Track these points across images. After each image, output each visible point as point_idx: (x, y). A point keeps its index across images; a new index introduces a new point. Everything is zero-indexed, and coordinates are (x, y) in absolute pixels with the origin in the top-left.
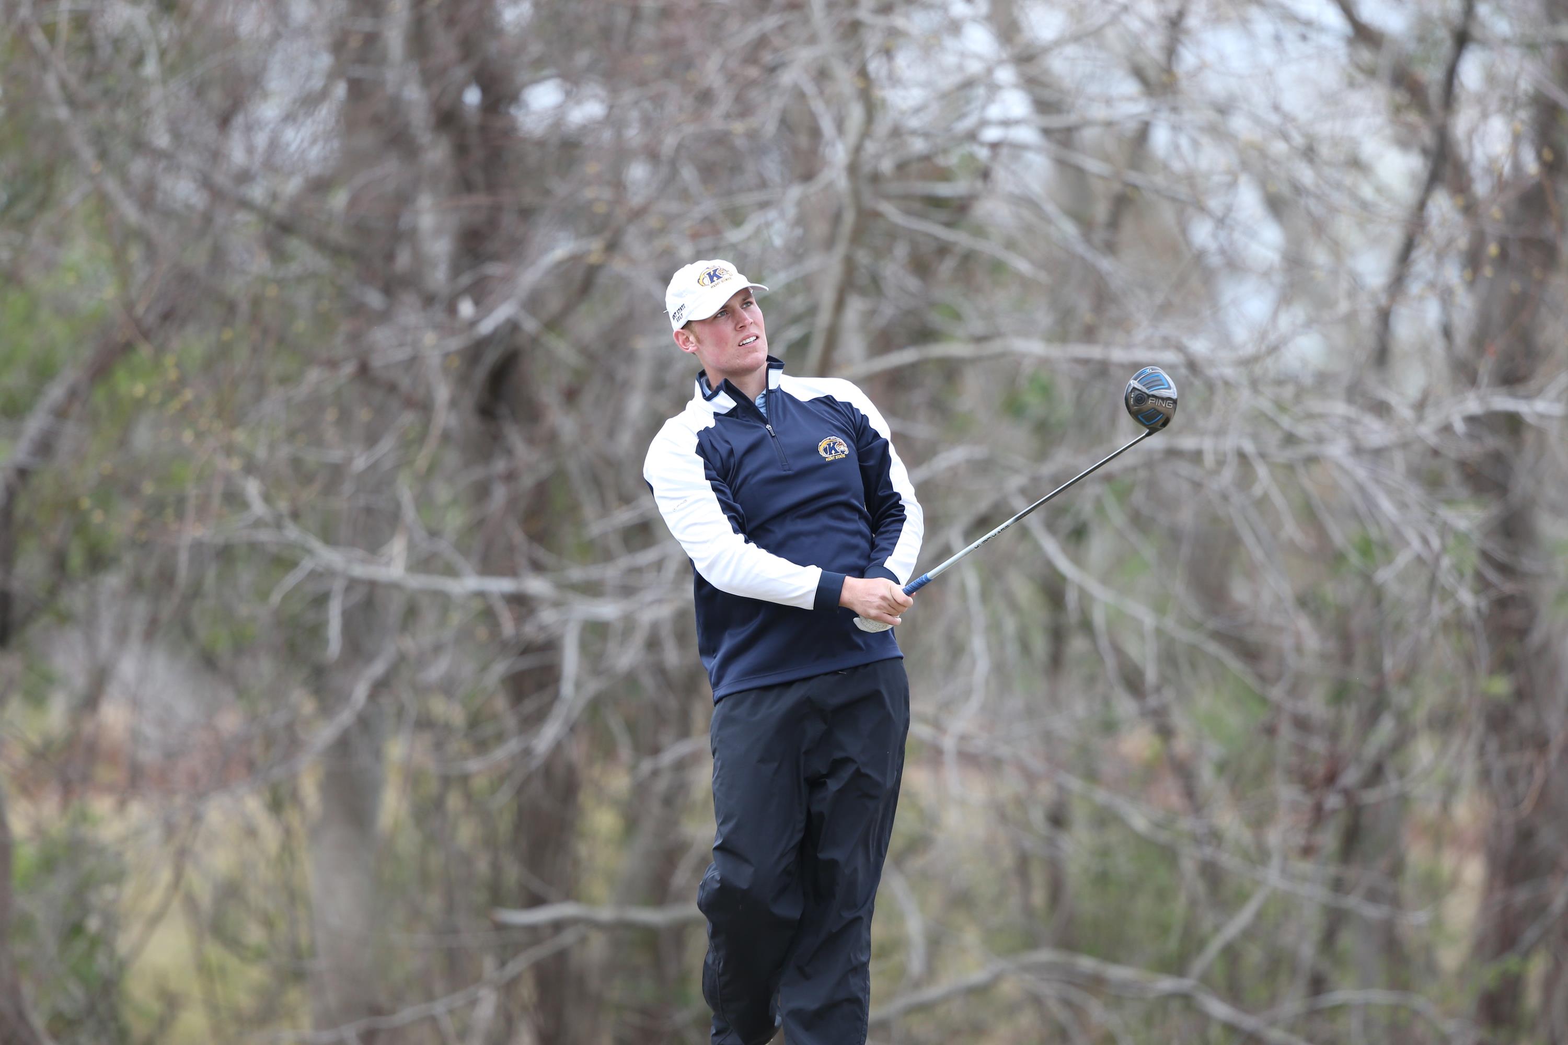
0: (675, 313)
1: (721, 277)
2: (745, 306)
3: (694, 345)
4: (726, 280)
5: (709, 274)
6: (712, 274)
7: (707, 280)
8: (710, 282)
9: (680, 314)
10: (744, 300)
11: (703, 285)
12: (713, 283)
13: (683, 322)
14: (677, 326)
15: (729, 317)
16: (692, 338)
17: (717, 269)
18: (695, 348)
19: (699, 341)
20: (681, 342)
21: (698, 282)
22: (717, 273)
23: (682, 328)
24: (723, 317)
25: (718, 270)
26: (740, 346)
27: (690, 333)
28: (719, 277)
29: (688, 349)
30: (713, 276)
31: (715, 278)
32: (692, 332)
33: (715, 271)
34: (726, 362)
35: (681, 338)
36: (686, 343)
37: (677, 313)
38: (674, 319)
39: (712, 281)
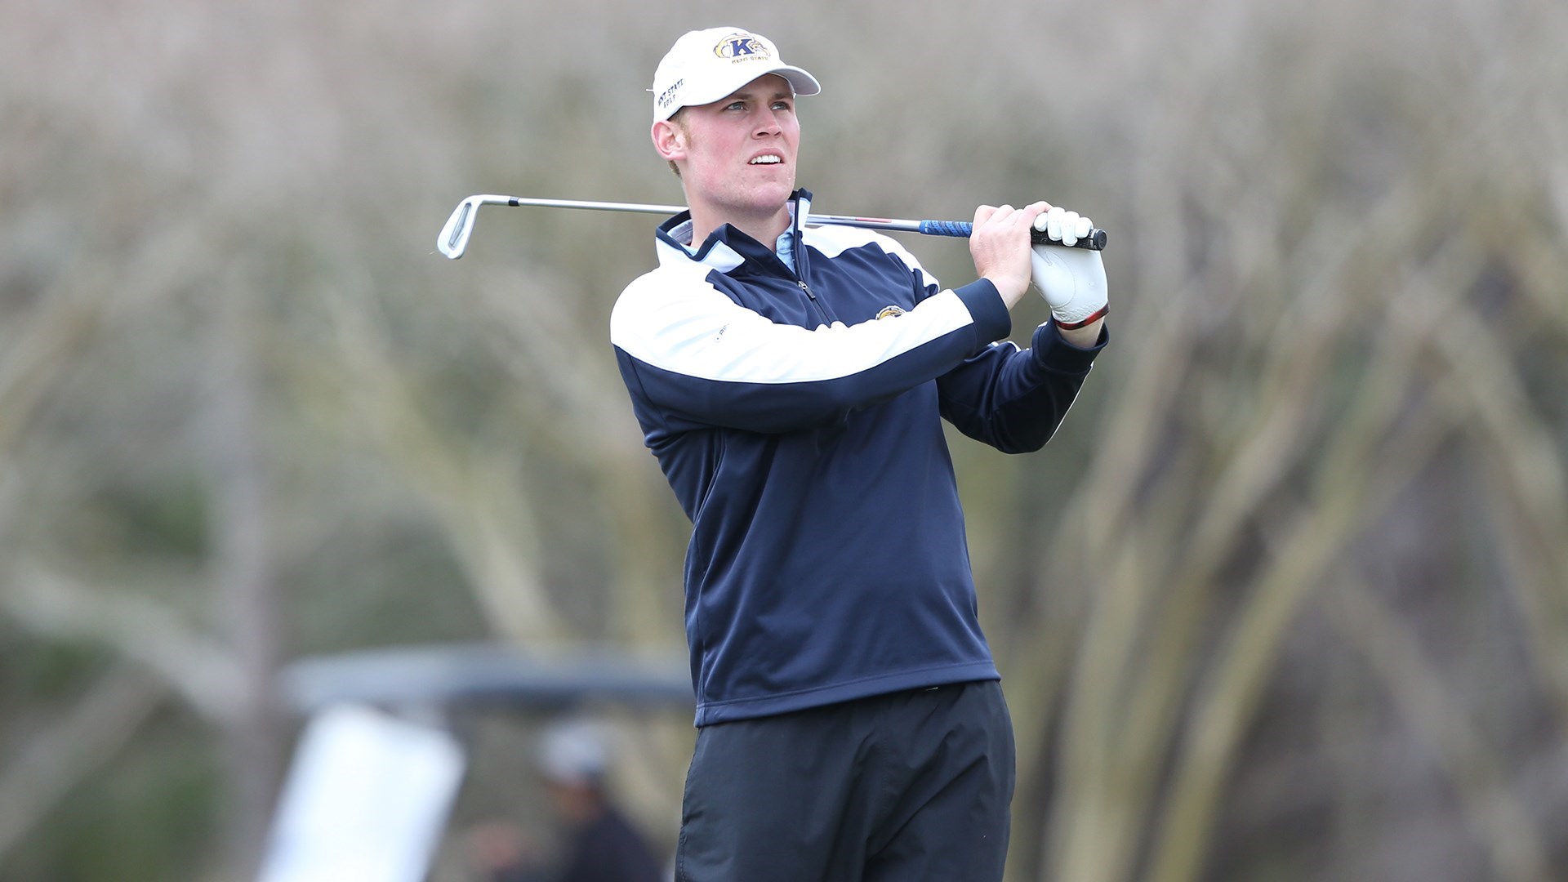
0: (664, 94)
1: (752, 53)
2: (775, 108)
3: (680, 149)
4: (759, 58)
5: (735, 43)
6: (739, 43)
7: (730, 50)
8: (733, 54)
9: (671, 96)
10: (778, 96)
11: (721, 56)
12: (737, 58)
13: (673, 108)
14: (661, 114)
15: (747, 114)
16: (680, 138)
17: (749, 40)
18: (681, 155)
19: (690, 143)
20: (660, 142)
21: (715, 49)
22: (747, 45)
23: (669, 120)
24: (737, 112)
25: (750, 42)
26: (750, 163)
27: (679, 128)
28: (748, 51)
29: (668, 154)
30: (740, 47)
31: (742, 51)
32: (682, 126)
33: (745, 41)
34: (724, 186)
35: (664, 134)
36: (668, 146)
37: (667, 94)
38: (660, 103)
39: (736, 53)
